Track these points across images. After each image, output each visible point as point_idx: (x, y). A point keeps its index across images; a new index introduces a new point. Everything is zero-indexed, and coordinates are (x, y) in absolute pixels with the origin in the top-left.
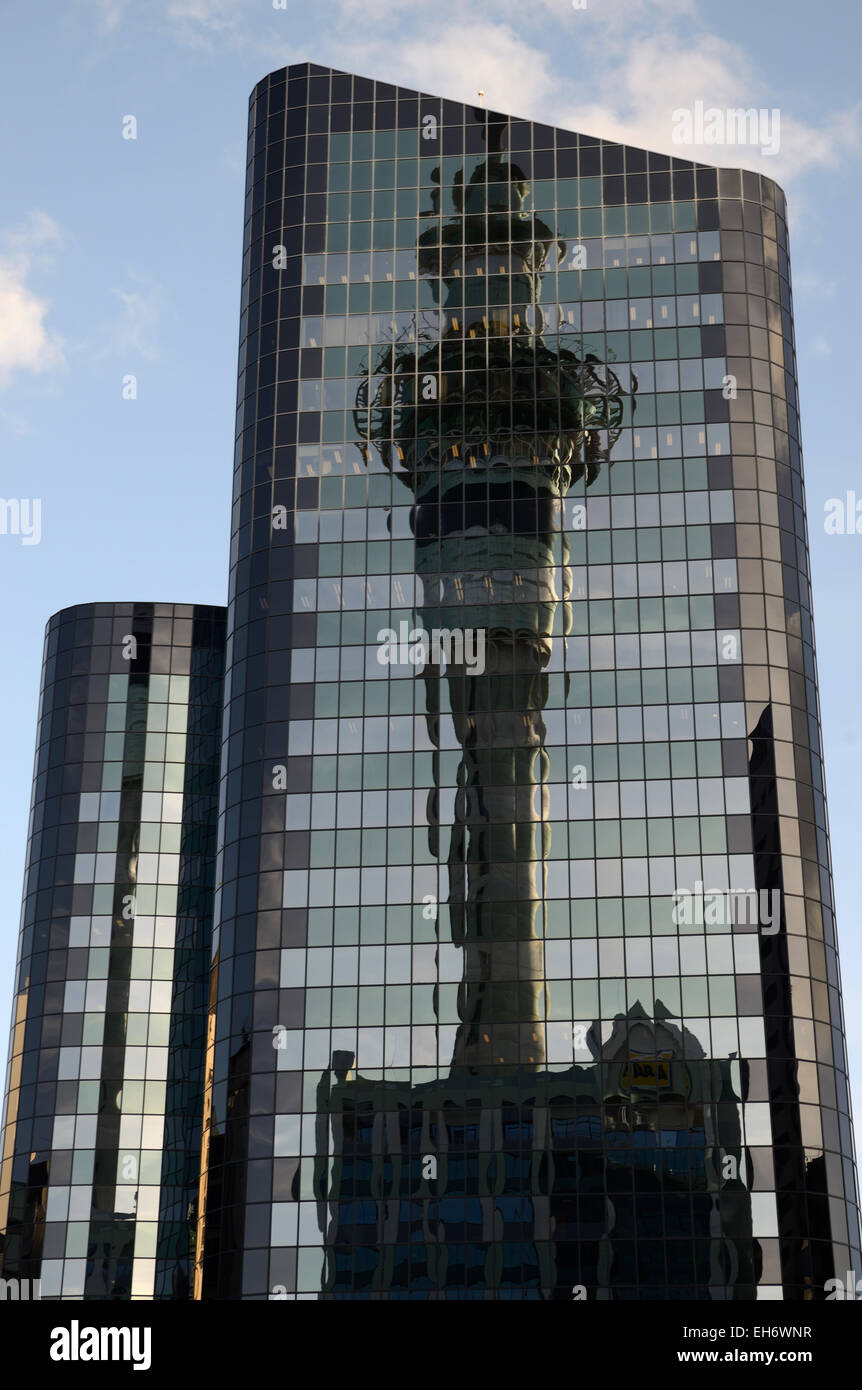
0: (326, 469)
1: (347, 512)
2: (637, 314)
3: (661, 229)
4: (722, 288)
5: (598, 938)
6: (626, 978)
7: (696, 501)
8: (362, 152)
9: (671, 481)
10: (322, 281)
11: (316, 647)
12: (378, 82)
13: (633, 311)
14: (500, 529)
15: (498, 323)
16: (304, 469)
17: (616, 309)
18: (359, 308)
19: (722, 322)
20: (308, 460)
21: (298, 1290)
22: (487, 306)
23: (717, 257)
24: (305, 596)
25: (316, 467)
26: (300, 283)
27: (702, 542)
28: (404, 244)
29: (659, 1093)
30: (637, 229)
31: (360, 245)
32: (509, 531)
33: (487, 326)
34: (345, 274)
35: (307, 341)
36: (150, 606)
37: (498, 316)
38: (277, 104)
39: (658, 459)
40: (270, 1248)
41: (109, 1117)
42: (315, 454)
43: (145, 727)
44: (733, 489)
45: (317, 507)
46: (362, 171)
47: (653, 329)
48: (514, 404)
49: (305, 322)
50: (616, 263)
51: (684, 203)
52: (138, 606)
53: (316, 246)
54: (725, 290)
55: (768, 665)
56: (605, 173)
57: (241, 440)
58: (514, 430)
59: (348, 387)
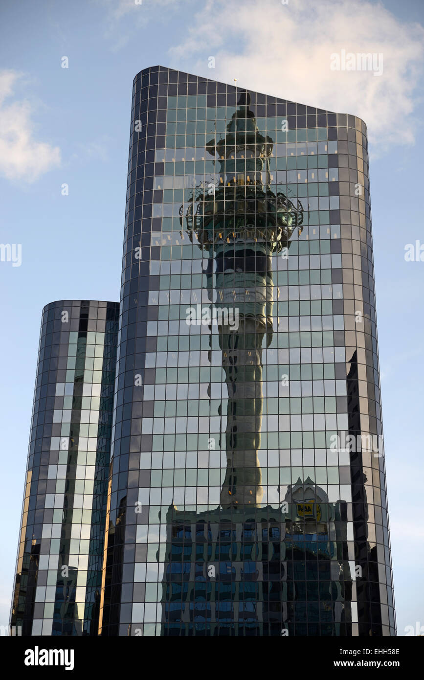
0: (164, 243)
1: (172, 262)
2: (301, 176)
3: (312, 140)
4: (338, 166)
5: (279, 449)
6: (291, 467)
7: (326, 259)
8: (182, 105)
9: (315, 249)
10: (164, 161)
11: (158, 321)
12: (189, 74)
13: (299, 175)
14: (239, 270)
15: (240, 180)
16: (154, 243)
17: (291, 174)
18: (179, 173)
19: (338, 181)
20: (156, 239)
21: (146, 601)
22: (235, 172)
23: (336, 152)
24: (153, 299)
25: (160, 241)
26: (154, 161)
27: (327, 276)
28: (200, 145)
29: (305, 518)
30: (302, 139)
31: (180, 145)
32: (243, 271)
33: (235, 181)
34: (173, 158)
35: (157, 187)
36: (88, 302)
37: (240, 177)
38: (145, 83)
39: (309, 240)
40: (133, 583)
41: (67, 523)
42: (159, 236)
43: (85, 355)
44: (342, 254)
45: (159, 259)
46: (181, 112)
47: (308, 183)
48: (246, 215)
49: (156, 179)
50: (292, 154)
51: (322, 128)
52: (83, 302)
53: (161, 145)
54: (339, 166)
55: (356, 331)
56: (287, 115)
57: (127, 230)
58: (246, 226)
59: (174, 207)
